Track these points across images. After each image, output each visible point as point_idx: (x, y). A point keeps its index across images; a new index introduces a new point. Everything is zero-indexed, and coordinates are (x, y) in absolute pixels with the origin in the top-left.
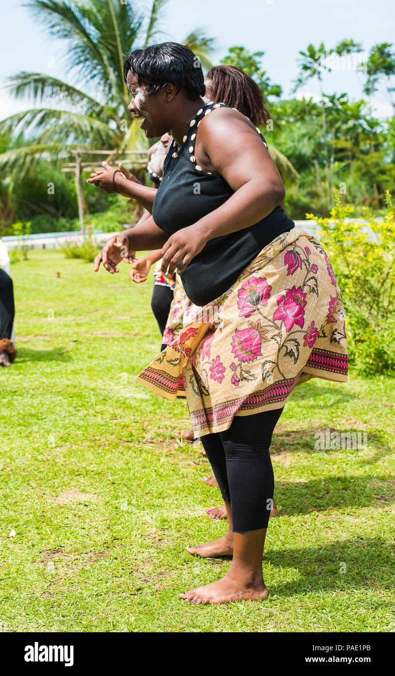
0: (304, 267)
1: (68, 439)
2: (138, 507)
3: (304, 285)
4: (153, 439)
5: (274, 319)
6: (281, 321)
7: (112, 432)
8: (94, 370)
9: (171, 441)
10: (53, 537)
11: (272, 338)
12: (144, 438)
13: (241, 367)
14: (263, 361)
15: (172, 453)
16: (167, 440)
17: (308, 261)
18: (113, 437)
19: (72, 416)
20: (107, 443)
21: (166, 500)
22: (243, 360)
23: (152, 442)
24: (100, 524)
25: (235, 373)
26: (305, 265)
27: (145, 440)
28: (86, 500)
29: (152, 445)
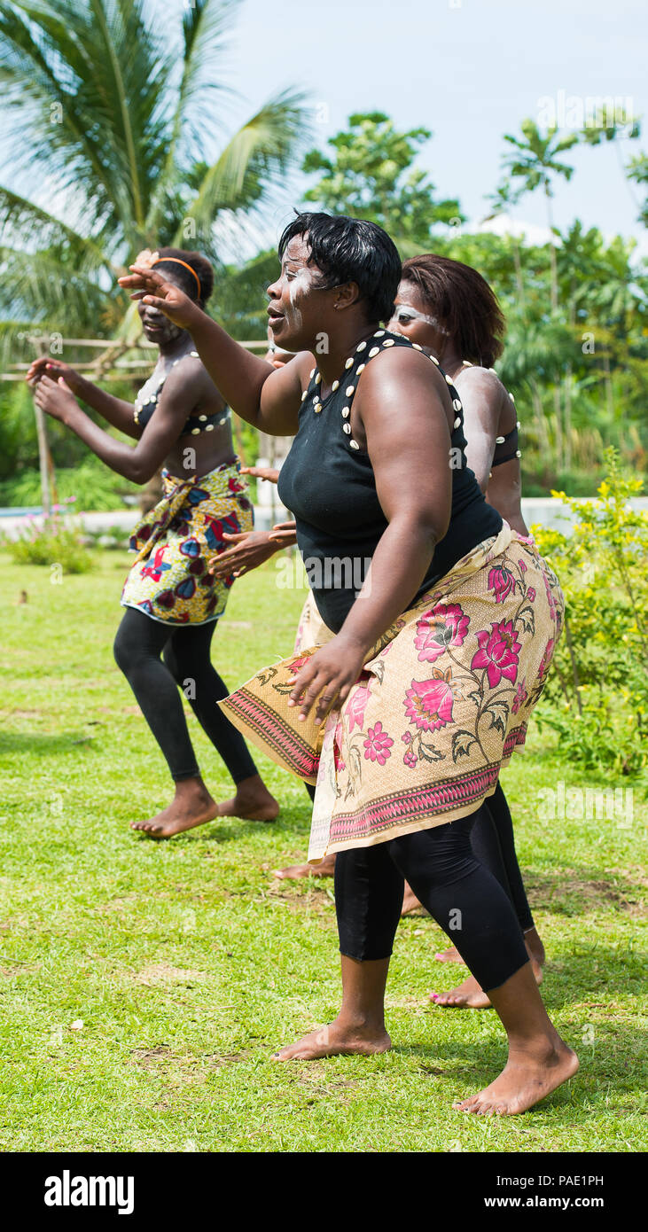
0: (517, 590)
1: (131, 885)
2: (280, 993)
3: (517, 618)
4: (283, 891)
5: (473, 668)
6: (482, 671)
7: (208, 876)
8: (150, 774)
9: (316, 895)
10: (146, 1029)
11: (470, 696)
12: (268, 888)
13: (420, 739)
14: (455, 731)
15: (320, 914)
16: (310, 893)
17: (523, 581)
18: (211, 884)
19: (131, 848)
20: (202, 894)
21: (326, 983)
22: (424, 728)
23: (281, 896)
24: (220, 1015)
25: (411, 747)
26: (520, 588)
27: (269, 891)
28: (188, 978)
29: (282, 900)
